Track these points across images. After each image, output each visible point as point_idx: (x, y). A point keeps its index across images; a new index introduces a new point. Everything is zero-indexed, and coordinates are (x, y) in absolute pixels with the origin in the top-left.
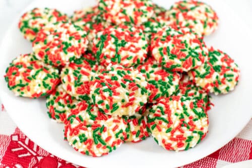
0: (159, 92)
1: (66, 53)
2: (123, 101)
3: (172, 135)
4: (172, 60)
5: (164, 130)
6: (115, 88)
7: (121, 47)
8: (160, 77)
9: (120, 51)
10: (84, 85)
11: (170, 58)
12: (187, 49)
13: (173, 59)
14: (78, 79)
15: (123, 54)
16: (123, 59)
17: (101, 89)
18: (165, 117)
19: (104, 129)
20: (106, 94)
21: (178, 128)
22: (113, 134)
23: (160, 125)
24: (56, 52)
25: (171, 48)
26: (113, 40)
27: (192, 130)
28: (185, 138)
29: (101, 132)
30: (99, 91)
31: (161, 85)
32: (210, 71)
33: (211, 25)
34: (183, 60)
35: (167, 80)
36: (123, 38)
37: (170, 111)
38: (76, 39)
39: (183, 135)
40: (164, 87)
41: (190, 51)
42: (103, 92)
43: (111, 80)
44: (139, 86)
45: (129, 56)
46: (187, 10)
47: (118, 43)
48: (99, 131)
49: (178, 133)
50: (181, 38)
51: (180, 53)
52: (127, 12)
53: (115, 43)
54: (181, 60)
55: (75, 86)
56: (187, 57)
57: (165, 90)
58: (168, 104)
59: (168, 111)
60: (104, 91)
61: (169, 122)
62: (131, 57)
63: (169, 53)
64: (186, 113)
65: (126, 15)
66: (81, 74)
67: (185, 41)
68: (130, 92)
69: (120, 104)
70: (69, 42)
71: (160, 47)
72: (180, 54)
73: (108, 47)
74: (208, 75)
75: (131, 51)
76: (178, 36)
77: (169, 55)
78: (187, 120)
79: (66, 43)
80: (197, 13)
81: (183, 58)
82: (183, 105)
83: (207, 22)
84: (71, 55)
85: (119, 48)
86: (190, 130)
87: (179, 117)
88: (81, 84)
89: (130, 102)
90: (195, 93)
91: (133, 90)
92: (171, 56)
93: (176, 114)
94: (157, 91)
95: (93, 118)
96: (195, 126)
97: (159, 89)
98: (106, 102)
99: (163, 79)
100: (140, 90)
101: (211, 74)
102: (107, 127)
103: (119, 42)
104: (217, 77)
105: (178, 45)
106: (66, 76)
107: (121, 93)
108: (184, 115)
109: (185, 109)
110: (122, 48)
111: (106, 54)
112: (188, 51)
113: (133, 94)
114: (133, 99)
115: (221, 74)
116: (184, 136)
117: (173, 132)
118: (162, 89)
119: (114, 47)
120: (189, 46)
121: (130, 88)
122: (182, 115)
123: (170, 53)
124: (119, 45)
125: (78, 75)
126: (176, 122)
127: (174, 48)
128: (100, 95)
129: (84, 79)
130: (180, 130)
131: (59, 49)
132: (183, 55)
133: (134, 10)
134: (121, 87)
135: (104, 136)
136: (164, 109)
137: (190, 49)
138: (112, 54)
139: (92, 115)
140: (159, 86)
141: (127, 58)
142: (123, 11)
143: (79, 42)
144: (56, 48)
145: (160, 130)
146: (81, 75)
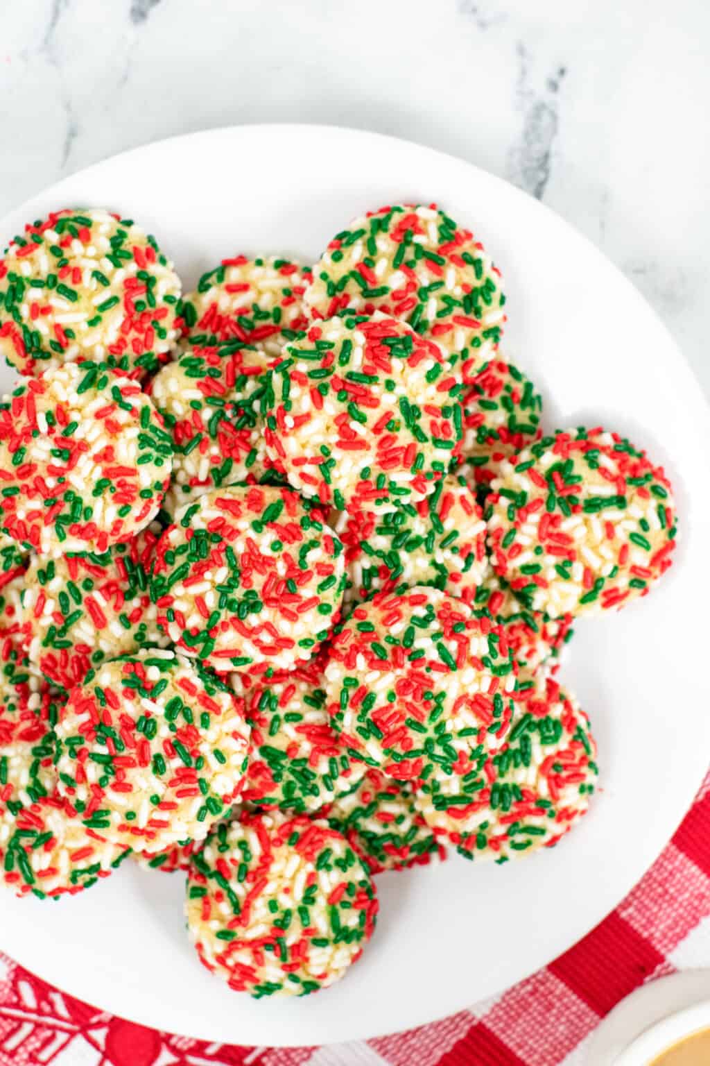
0: (277, 794)
1: (62, 537)
2: (130, 815)
3: (228, 953)
4: (361, 739)
5: (215, 925)
6: (129, 763)
7: (232, 614)
8: (306, 748)
9: (225, 626)
10: (72, 652)
11: (359, 729)
12: (430, 726)
13: (367, 738)
14: (65, 619)
15: (228, 639)
16: (217, 654)
17: (87, 745)
18: (240, 889)
19: (48, 842)
20: (94, 772)
21: (256, 946)
22: (65, 866)
23: (213, 901)
24: (32, 515)
25: (381, 701)
26: (221, 574)
27: (289, 969)
28: (257, 980)
29: (33, 847)
30: (77, 748)
31: (292, 778)
32: (475, 797)
33: (613, 598)
34: (394, 755)
35: (323, 767)
36: (258, 581)
37: (265, 881)
38: (117, 498)
39: (254, 971)
40: (299, 785)
41: (435, 736)
42: (88, 759)
43: (135, 726)
44: (203, 786)
45: (244, 655)
46: (572, 507)
47: (231, 596)
48: (31, 840)
49: (244, 957)
50: (435, 676)
51: (403, 728)
52: (334, 473)
53: (224, 590)
54: (388, 752)
55: (45, 644)
56: (410, 753)
57: (298, 793)
58: (274, 851)
59: (258, 877)
60: (95, 757)
61: (241, 913)
62: (246, 661)
63: (365, 711)
64: (303, 911)
65: (327, 481)
66: (83, 607)
67: (442, 695)
68: (169, 795)
69: (116, 818)
70: (88, 499)
71: (352, 674)
72: (396, 732)
73: (195, 590)
74: (460, 807)
75: (257, 642)
76: (432, 665)
77: (359, 718)
78: (292, 936)
79: (77, 501)
80: (599, 532)
81: (398, 748)
82: (311, 886)
83: (607, 586)
84: (76, 545)
85: (226, 615)
86: (284, 967)
87: (278, 915)
88: (64, 647)
89: (150, 829)
90: (400, 819)
91: (180, 794)
92: (364, 725)
93: (273, 906)
94: (271, 787)
95: (37, 792)
96: (307, 960)
97: (281, 785)
98: (82, 794)
99: (312, 760)
100: (199, 801)
101: (472, 806)
102: (60, 842)
103: (238, 593)
104: (484, 826)
105: (409, 698)
106: (37, 586)
107: (135, 789)
108: (296, 915)
109: (309, 899)
110: (233, 619)
111: (178, 606)
112: (431, 733)
113: (170, 806)
114: (163, 824)
115: (503, 820)
116: (257, 975)
117: (233, 946)
118: (288, 789)
119: (211, 601)
120: (445, 715)
121: (172, 783)
122: (288, 913)
123: (369, 716)
124: (230, 605)
125: (73, 607)
126: (259, 924)
127: (391, 706)
128: (76, 761)
129: (83, 632)
130: (256, 953)
131: (46, 511)
132: (404, 740)
133: (365, 472)
134: (150, 767)
135: (40, 860)
136: (254, 864)
137: (440, 727)
138: (195, 621)
139: (37, 782)
140: (287, 776)
141: (234, 656)
142: (325, 462)
143: (122, 513)
144: (37, 504)
145: (206, 917)
146: (78, 612)
